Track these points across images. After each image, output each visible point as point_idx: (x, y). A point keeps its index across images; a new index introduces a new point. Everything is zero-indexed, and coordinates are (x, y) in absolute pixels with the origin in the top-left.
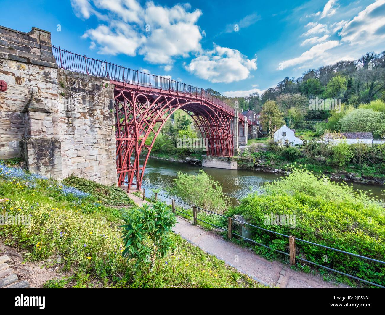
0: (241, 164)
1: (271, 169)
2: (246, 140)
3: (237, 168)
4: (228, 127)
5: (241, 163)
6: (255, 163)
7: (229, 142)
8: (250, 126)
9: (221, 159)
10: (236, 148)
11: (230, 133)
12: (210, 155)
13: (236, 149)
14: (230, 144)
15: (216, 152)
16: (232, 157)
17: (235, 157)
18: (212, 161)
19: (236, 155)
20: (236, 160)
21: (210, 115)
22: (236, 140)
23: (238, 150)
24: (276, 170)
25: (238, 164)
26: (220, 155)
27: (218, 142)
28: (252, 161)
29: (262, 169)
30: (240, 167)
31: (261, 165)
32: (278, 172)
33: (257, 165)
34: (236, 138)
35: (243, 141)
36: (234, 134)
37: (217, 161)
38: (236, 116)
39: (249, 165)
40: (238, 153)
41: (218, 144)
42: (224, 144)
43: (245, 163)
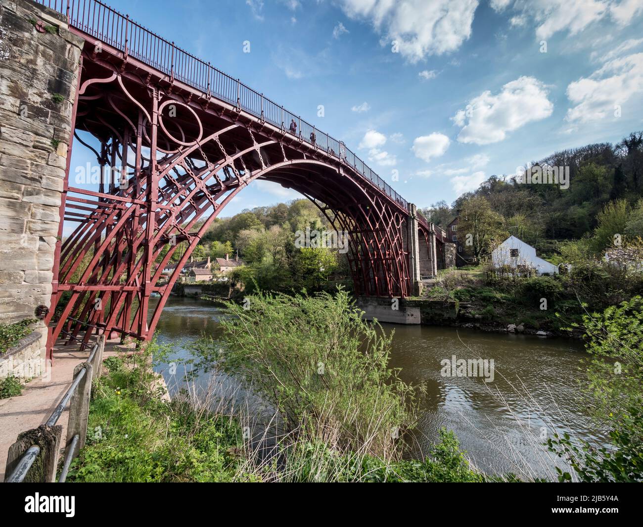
0: (428, 313)
1: (498, 325)
2: (434, 268)
3: (420, 322)
4: (398, 235)
5: (428, 310)
6: (460, 310)
7: (401, 266)
8: (440, 244)
9: (384, 302)
10: (416, 279)
11: (401, 248)
12: (361, 294)
13: (417, 283)
14: (402, 270)
15: (374, 289)
16: (407, 298)
17: (414, 298)
18: (366, 306)
19: (417, 295)
20: (417, 304)
21: (360, 206)
22: (415, 264)
23: (421, 285)
24: (512, 327)
25: (422, 312)
26: (382, 295)
27: (378, 266)
28: (453, 305)
29: (478, 325)
30: (427, 320)
31: (474, 315)
32: (517, 332)
33: (464, 314)
34: (415, 259)
35: (428, 270)
36: (410, 251)
37: (376, 307)
38: (413, 215)
39: (446, 316)
40: (421, 292)
41: (378, 270)
42: (389, 270)
43: (438, 312)
